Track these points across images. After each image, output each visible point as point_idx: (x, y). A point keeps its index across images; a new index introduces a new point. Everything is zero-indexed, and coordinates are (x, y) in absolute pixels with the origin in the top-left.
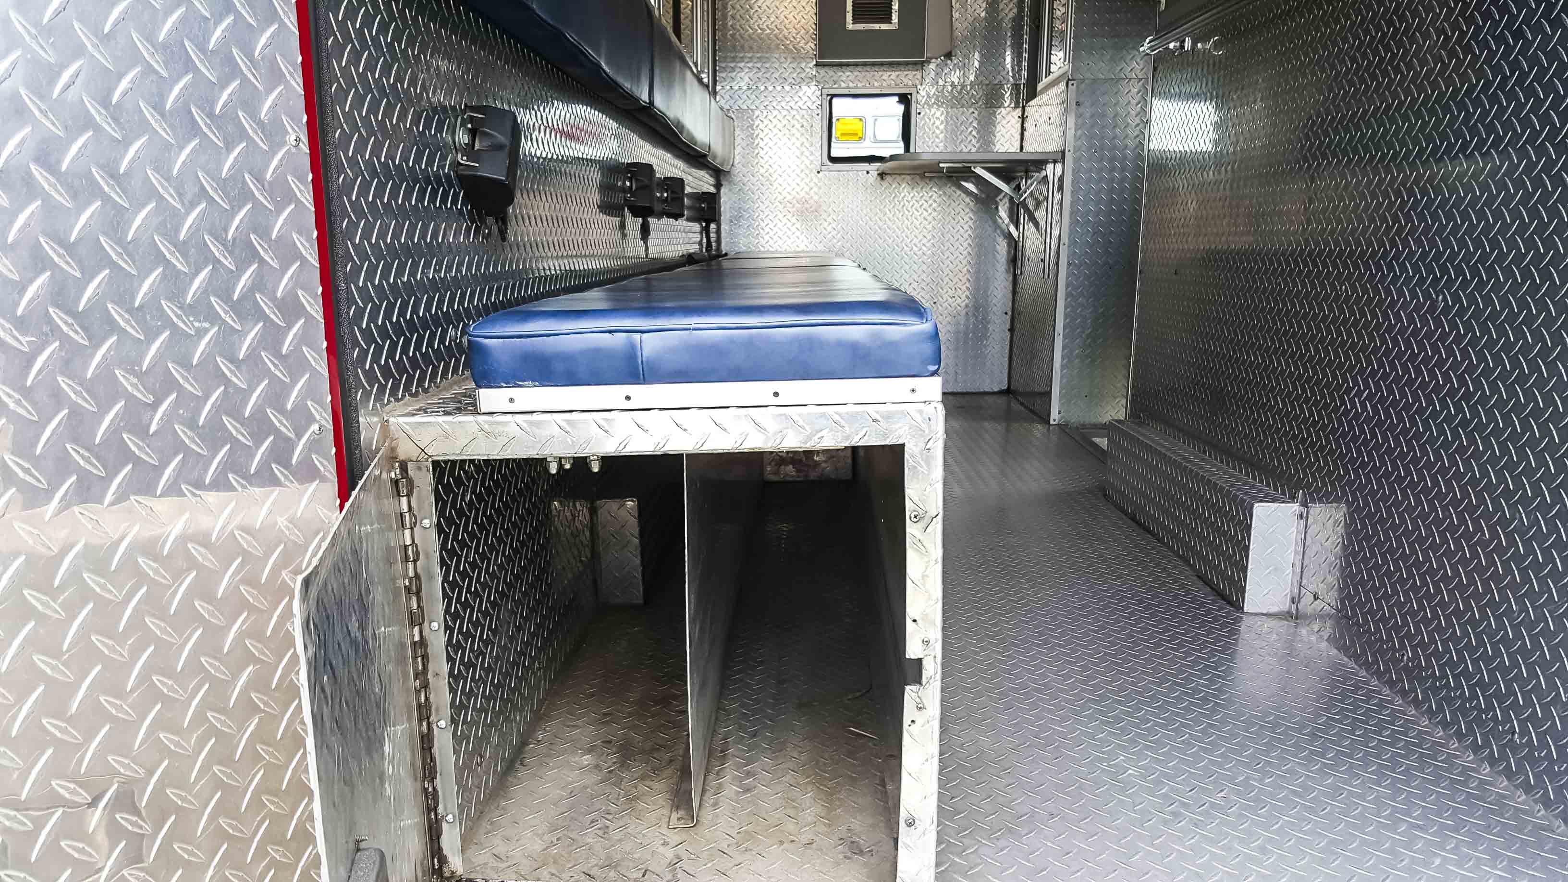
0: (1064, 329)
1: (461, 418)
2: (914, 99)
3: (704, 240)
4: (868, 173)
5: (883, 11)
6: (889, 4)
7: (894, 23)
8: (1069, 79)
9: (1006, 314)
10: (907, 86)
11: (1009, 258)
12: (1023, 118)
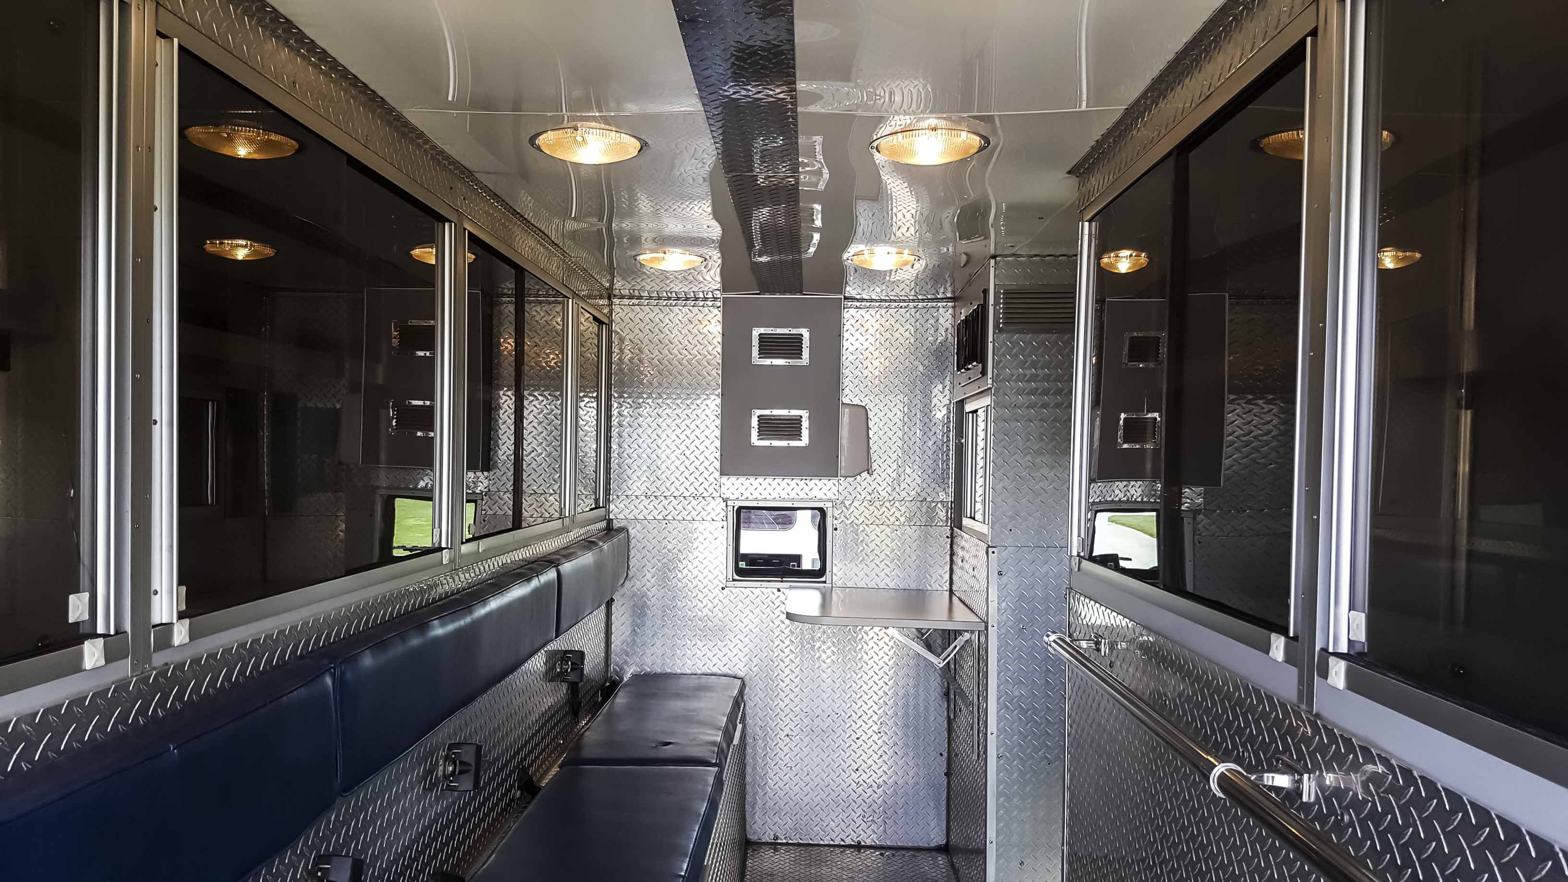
4: (779, 590)
5: (791, 428)
6: (798, 420)
7: (805, 440)
8: (989, 547)
9: (941, 755)
10: (821, 500)
11: (942, 691)
12: (952, 540)
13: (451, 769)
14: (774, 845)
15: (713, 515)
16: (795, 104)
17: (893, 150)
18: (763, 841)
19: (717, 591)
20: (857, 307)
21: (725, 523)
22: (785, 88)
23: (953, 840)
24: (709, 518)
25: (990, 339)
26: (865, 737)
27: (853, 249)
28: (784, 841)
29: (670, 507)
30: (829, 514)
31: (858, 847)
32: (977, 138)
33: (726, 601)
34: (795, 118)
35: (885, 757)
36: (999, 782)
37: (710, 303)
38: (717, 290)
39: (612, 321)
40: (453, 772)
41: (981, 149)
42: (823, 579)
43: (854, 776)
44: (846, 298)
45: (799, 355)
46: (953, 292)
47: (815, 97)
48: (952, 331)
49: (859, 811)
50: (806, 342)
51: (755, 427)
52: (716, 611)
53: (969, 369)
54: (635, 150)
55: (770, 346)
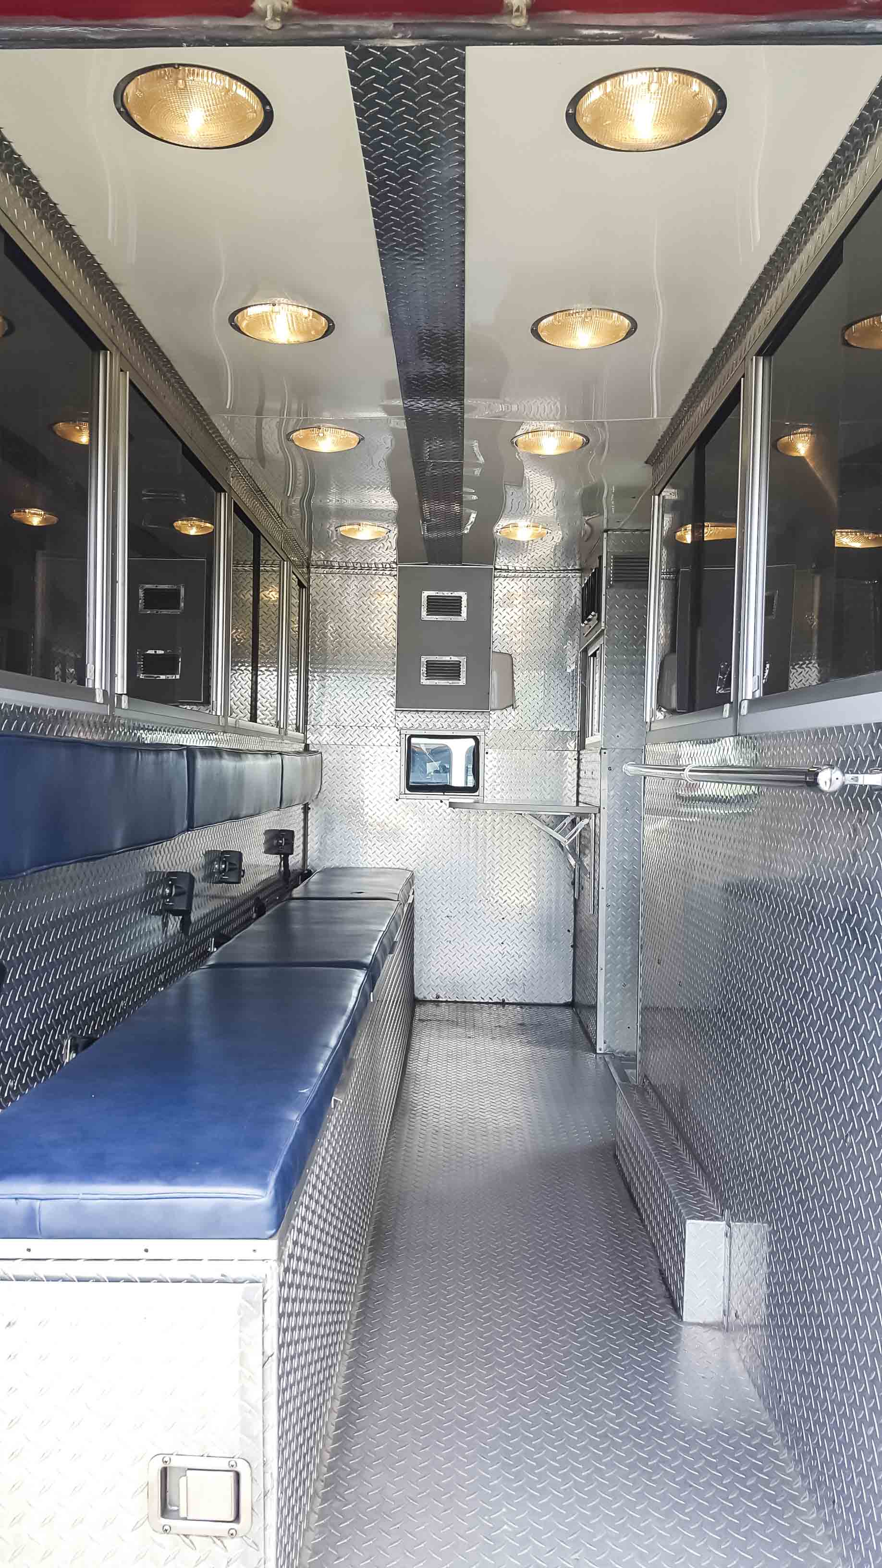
0: (606, 964)
3: (283, 869)
4: (441, 802)
5: (453, 671)
6: (458, 665)
7: (462, 681)
8: (602, 749)
9: (569, 931)
10: (475, 730)
11: (570, 880)
12: (579, 760)
13: (223, 866)
14: (437, 1002)
15: (389, 741)
16: (463, 413)
17: (527, 445)
18: (428, 999)
19: (392, 802)
20: (504, 577)
21: (399, 748)
22: (457, 403)
23: (579, 998)
24: (386, 744)
25: (604, 592)
26: (509, 917)
27: (502, 523)
28: (444, 1000)
29: (355, 736)
30: (482, 741)
31: (503, 1003)
32: (581, 438)
33: (399, 809)
35: (524, 933)
36: (607, 925)
37: (388, 573)
38: (394, 562)
39: (309, 586)
40: (225, 869)
41: (585, 444)
42: (477, 794)
43: (500, 948)
44: (496, 569)
45: (459, 613)
46: (580, 565)
47: (473, 409)
48: (579, 595)
49: (504, 976)
50: (464, 603)
51: (424, 669)
52: (391, 817)
53: (589, 620)
54: (354, 444)
55: (435, 605)
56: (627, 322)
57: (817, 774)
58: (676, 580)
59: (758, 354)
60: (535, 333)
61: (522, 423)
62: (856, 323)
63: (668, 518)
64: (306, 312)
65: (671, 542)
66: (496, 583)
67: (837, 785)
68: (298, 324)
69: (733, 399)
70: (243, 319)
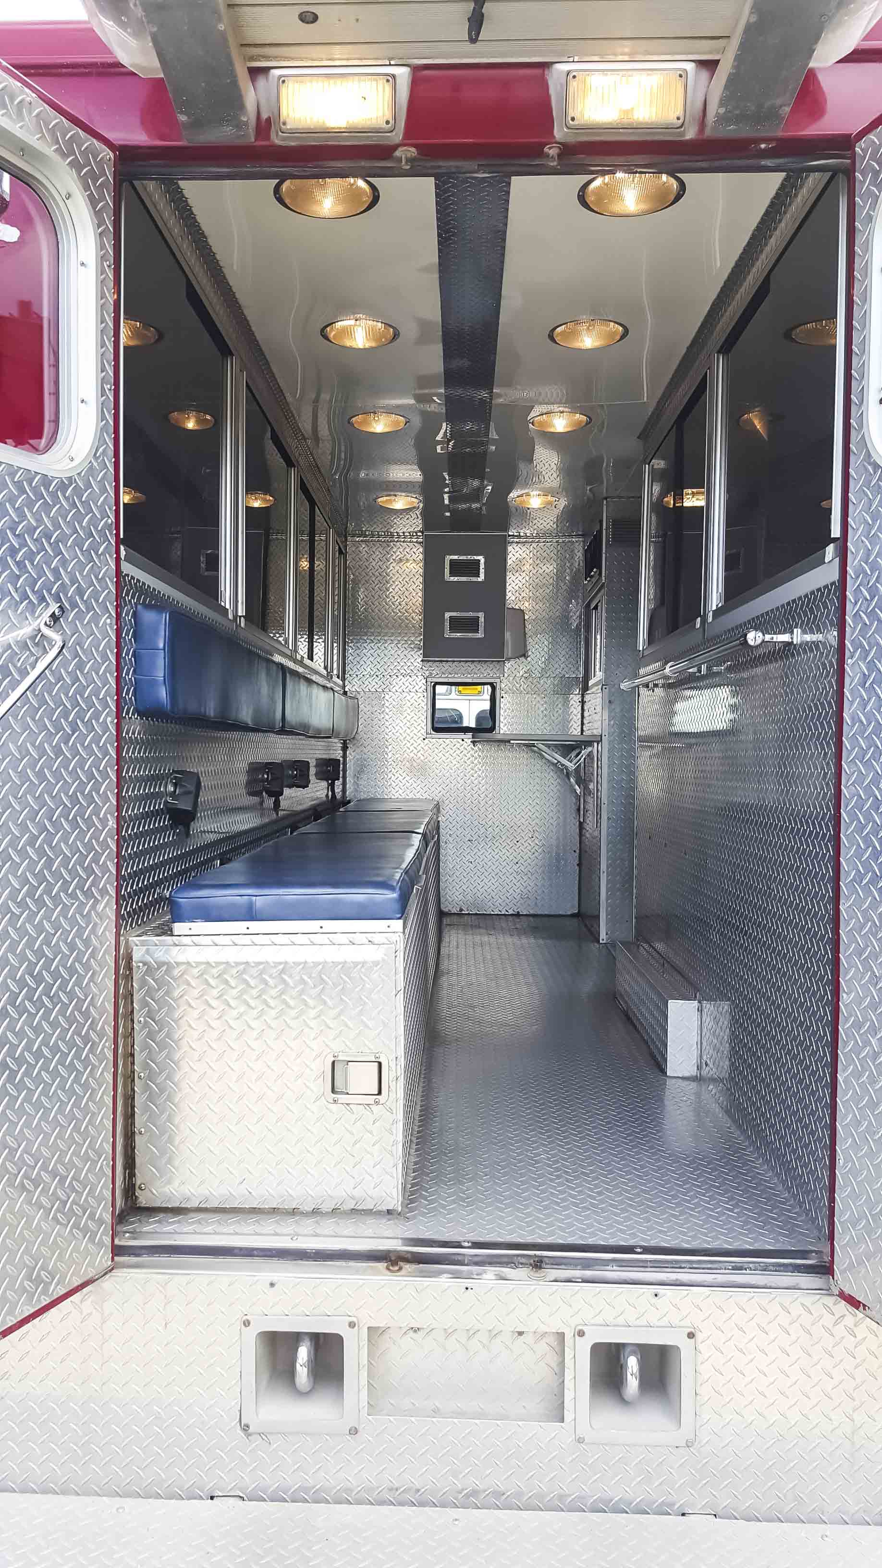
0: (608, 868)
1: (163, 938)
2: (498, 687)
3: (330, 793)
4: (463, 740)
5: (471, 625)
6: (477, 619)
7: (480, 635)
8: (603, 686)
9: (575, 853)
10: (492, 677)
11: (574, 807)
12: (583, 702)
14: (460, 915)
15: (417, 688)
16: (491, 399)
17: (541, 424)
18: (453, 912)
19: (419, 741)
20: (516, 542)
21: (425, 694)
22: (488, 392)
23: (583, 910)
24: (414, 690)
25: (604, 551)
26: (522, 840)
27: (513, 494)
28: (467, 912)
29: (387, 683)
31: (518, 915)
32: (585, 418)
33: (426, 748)
34: (491, 407)
35: (536, 854)
36: (608, 835)
37: (415, 541)
38: (420, 531)
39: (347, 553)
41: (588, 423)
42: (493, 733)
43: (515, 867)
44: (509, 536)
45: (477, 575)
46: (583, 530)
47: (499, 396)
48: (582, 558)
49: (518, 891)
50: (482, 566)
51: (447, 624)
52: (419, 755)
53: (592, 577)
54: (402, 425)
55: (457, 568)
56: (621, 328)
57: (746, 635)
58: (664, 542)
59: (719, 352)
60: (551, 337)
61: (533, 407)
62: (800, 325)
63: (656, 489)
64: (379, 324)
65: (658, 507)
66: (510, 548)
67: (759, 641)
68: (373, 334)
69: (702, 387)
70: (332, 330)
